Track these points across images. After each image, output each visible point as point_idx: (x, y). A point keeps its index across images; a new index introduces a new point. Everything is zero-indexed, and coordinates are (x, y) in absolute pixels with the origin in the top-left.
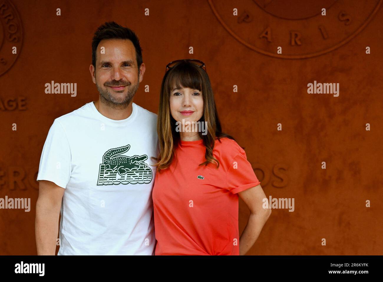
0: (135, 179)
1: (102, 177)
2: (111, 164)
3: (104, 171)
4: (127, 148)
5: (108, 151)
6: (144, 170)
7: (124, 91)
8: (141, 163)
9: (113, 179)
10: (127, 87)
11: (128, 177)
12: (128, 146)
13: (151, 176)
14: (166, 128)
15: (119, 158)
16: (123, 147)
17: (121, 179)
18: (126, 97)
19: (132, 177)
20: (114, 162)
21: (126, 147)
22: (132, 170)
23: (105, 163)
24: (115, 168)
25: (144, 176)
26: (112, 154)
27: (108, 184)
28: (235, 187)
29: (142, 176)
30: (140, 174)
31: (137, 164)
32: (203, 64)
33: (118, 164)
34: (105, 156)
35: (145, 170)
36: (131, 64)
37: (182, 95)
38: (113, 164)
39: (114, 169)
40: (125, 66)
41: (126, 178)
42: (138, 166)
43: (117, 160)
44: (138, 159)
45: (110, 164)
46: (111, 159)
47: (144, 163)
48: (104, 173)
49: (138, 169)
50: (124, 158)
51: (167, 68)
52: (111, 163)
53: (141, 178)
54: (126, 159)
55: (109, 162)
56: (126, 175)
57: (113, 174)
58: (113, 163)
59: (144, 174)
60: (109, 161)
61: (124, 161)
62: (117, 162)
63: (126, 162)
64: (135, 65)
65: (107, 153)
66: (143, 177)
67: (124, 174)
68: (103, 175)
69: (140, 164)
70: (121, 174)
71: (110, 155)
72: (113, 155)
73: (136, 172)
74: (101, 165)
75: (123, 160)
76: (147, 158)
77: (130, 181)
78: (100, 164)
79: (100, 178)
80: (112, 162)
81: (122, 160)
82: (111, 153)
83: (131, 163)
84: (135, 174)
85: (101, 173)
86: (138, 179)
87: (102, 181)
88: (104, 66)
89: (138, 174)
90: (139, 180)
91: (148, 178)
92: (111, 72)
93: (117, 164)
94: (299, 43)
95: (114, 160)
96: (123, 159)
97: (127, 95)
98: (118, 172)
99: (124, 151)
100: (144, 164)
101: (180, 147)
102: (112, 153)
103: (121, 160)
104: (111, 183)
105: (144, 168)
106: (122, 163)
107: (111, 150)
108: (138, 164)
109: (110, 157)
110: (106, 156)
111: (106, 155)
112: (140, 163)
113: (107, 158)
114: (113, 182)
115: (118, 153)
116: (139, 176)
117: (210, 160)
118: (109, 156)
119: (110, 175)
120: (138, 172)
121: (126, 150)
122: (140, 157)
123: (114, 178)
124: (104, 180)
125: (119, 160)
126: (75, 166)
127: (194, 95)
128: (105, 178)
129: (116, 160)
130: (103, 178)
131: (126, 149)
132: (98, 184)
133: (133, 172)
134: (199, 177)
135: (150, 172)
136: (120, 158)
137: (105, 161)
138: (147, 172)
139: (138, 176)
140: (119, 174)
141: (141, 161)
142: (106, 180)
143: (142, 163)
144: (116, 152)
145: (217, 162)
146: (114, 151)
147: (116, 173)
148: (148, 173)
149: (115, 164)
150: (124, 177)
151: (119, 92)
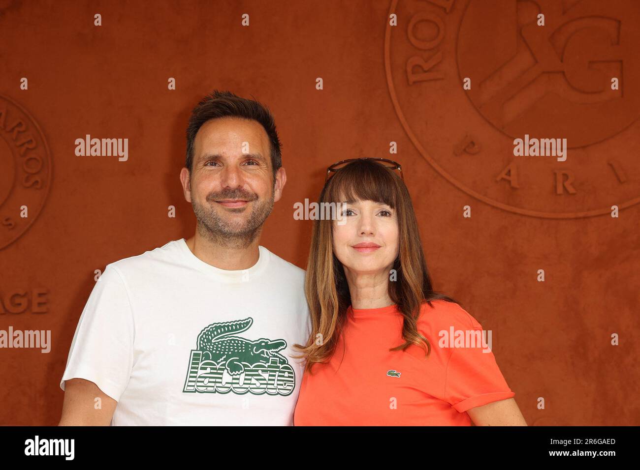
0: (261, 384)
1: (195, 375)
2: (214, 352)
3: (198, 364)
4: (247, 323)
5: (208, 327)
6: (278, 367)
7: (245, 209)
8: (274, 353)
9: (215, 382)
10: (251, 204)
11: (245, 379)
12: (248, 321)
13: (292, 381)
14: (325, 277)
15: (229, 341)
16: (238, 321)
17: (232, 383)
18: (249, 222)
19: (253, 381)
20: (219, 349)
21: (245, 322)
22: (254, 367)
23: (202, 349)
24: (221, 359)
25: (278, 380)
26: (215, 333)
27: (206, 390)
28: (463, 398)
29: (274, 380)
30: (270, 375)
31: (266, 356)
32: (398, 166)
33: (228, 352)
34: (202, 336)
35: (281, 368)
36: (260, 162)
37: (357, 215)
38: (218, 352)
39: (219, 362)
40: (249, 164)
41: (242, 381)
42: (267, 360)
43: (226, 345)
44: (268, 347)
45: (211, 352)
46: (213, 341)
47: (278, 355)
48: (199, 368)
49: (266, 366)
50: (240, 342)
51: (329, 171)
52: (213, 349)
53: (273, 384)
54: (243, 345)
55: (210, 348)
56: (243, 377)
57: (216, 371)
58: (216, 350)
59: (279, 376)
60: (209, 346)
61: (240, 348)
62: (225, 349)
63: (244, 351)
64: (267, 164)
65: (207, 331)
66: (276, 382)
67: (238, 374)
68: (196, 373)
69: (270, 355)
70: (232, 373)
71: (213, 334)
72: (218, 334)
73: (263, 371)
74: (193, 352)
75: (238, 346)
76: (285, 346)
77: (249, 389)
78: (192, 350)
79: (190, 377)
80: (215, 348)
81: (235, 345)
82: (214, 331)
83: (253, 353)
84: (261, 374)
85: (192, 368)
86: (267, 384)
87: (193, 384)
88: (209, 164)
89: (266, 376)
90: (269, 386)
91: (287, 384)
92: (221, 174)
93: (226, 353)
94: (571, 190)
95: (219, 344)
96: (237, 344)
97: (250, 218)
98: (226, 368)
99: (241, 328)
100: (278, 357)
101: (352, 322)
102: (217, 332)
103: (233, 346)
104: (212, 389)
105: (278, 365)
106: (236, 351)
107: (215, 325)
108: (268, 355)
109: (212, 338)
110: (204, 337)
111: (204, 333)
112: (272, 354)
113: (205, 340)
114: (215, 387)
115: (229, 331)
116: (269, 380)
117: (412, 339)
118: (210, 337)
119: (211, 373)
120: (266, 371)
121: (244, 327)
122: (271, 341)
123: (218, 380)
124: (198, 382)
125: (229, 346)
126: (142, 352)
127: (380, 214)
128: (200, 377)
129: (224, 344)
130: (195, 377)
131: (245, 325)
132: (185, 390)
133: (257, 371)
134: (389, 373)
135: (292, 373)
136: (233, 342)
137: (202, 346)
138: (284, 372)
139: (267, 380)
140: (228, 372)
141: (273, 350)
142: (203, 382)
143: (276, 354)
144: (225, 329)
145: (425, 344)
146: (220, 327)
147: (223, 370)
148: (286, 374)
149: (222, 353)
150: (238, 379)
151: (234, 211)
